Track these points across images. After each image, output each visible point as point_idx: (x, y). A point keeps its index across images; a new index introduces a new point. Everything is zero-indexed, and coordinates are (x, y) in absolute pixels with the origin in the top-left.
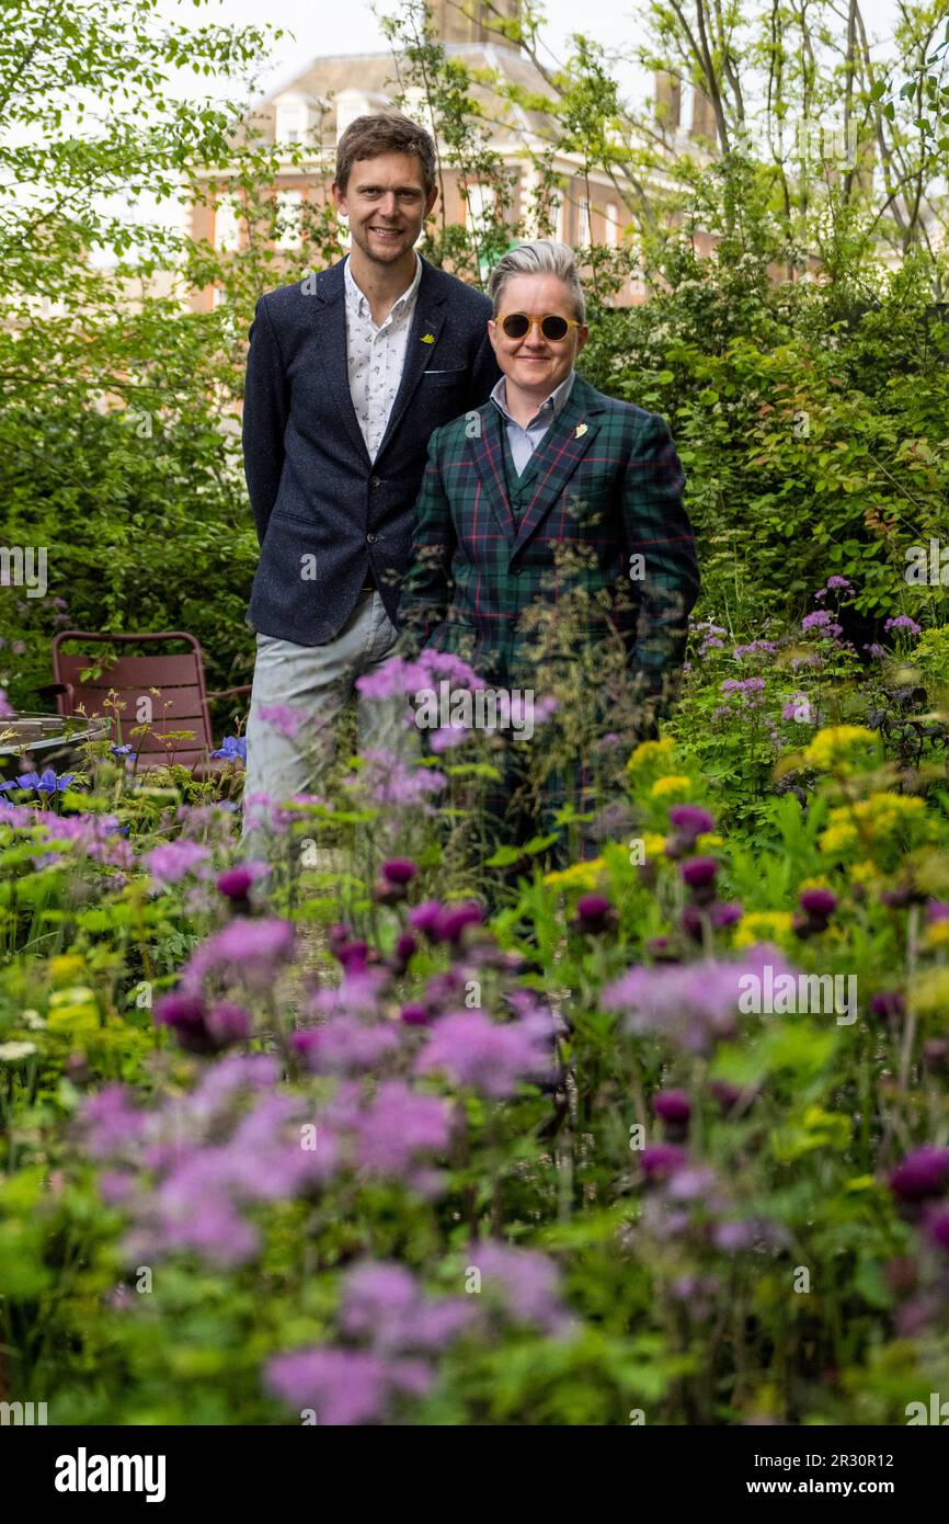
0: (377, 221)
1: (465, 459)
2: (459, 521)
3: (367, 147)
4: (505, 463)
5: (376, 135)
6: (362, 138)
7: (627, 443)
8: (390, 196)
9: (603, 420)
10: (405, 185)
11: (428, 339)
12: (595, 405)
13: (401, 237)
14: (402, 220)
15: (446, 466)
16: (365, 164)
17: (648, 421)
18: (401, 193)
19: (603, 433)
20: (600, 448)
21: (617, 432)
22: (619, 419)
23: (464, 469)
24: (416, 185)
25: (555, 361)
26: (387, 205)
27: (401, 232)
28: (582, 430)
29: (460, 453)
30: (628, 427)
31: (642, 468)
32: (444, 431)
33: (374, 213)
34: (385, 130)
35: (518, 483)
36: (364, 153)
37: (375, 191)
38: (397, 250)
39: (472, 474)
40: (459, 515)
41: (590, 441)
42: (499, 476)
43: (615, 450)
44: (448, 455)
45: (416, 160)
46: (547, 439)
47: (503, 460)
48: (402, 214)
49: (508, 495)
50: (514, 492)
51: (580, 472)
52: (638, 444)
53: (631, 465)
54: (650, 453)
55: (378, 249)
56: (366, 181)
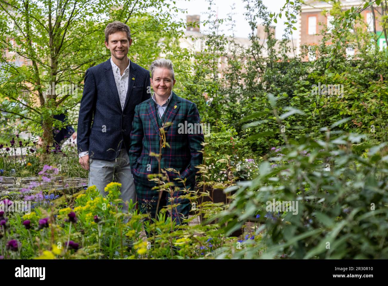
0: (117, 49)
1: (146, 113)
2: (145, 130)
3: (112, 31)
4: (157, 115)
5: (114, 28)
6: (110, 29)
7: (187, 110)
8: (119, 42)
9: (181, 104)
10: (123, 39)
11: (133, 79)
12: (178, 100)
13: (124, 52)
14: (123, 48)
15: (140, 115)
16: (112, 35)
17: (192, 105)
18: (122, 41)
19: (181, 108)
20: (180, 112)
21: (184, 108)
22: (185, 104)
23: (145, 116)
24: (126, 39)
25: (168, 89)
26: (119, 44)
27: (124, 51)
28: (176, 107)
29: (144, 112)
30: (187, 106)
31: (191, 117)
32: (139, 106)
33: (116, 47)
34: (115, 26)
35: (160, 121)
36: (111, 33)
37: (115, 42)
38: (123, 55)
39: (148, 118)
40: (145, 128)
41: (178, 110)
42: (155, 119)
43: (184, 112)
44: (141, 112)
45: (125, 33)
46: (167, 109)
47: (156, 115)
48: (123, 46)
49: (158, 124)
50: (159, 123)
51: (176, 118)
52: (190, 111)
53: (188, 116)
54: (193, 113)
55: (118, 56)
56: (113, 39)
